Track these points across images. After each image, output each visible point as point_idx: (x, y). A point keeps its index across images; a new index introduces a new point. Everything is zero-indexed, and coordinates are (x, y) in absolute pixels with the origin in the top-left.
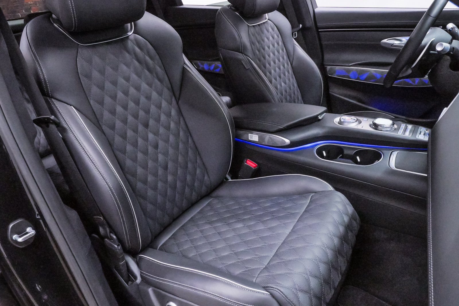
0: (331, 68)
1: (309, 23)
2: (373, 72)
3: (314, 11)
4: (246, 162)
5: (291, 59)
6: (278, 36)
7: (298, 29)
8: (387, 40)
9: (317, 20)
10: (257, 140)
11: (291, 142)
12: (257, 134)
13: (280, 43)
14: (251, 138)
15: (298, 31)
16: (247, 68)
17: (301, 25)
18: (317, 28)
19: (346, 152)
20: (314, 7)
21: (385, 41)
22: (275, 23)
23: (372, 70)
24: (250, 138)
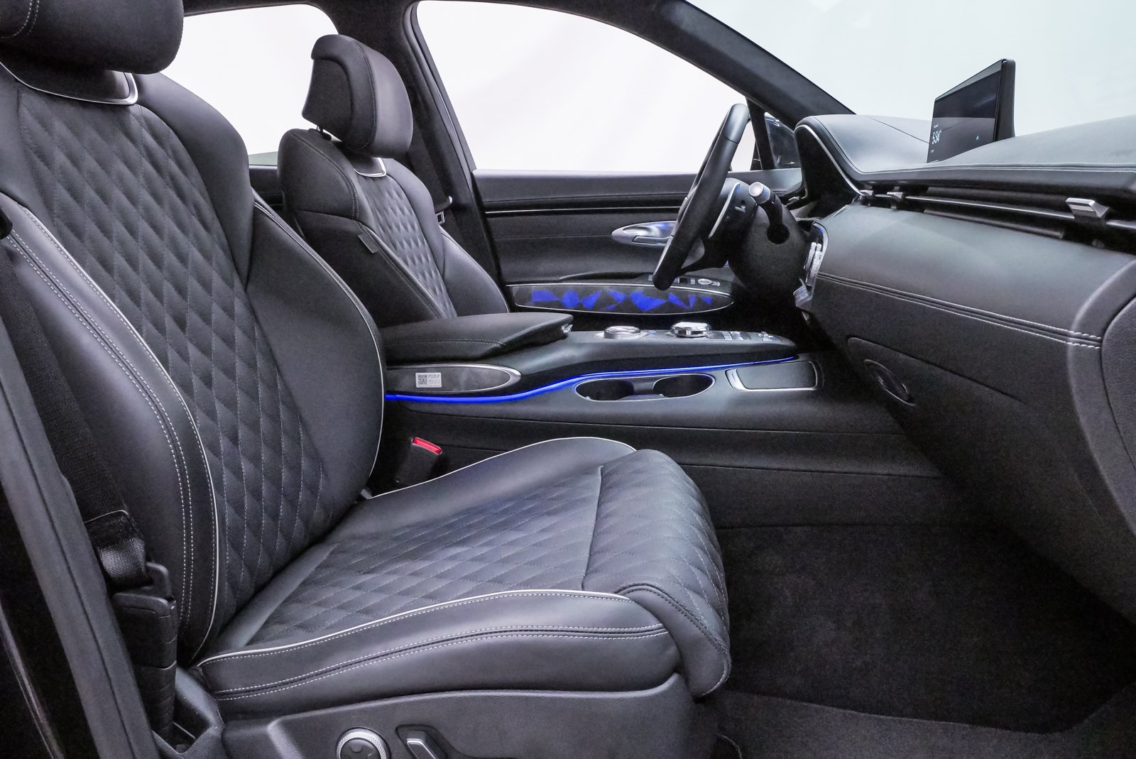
0: (520, 290)
1: (467, 197)
2: (608, 289)
3: (472, 175)
4: (414, 441)
5: (441, 266)
6: (410, 212)
7: (445, 206)
8: (624, 230)
9: (480, 190)
10: (440, 385)
11: (522, 376)
12: (437, 370)
13: (416, 226)
14: (424, 381)
15: (446, 211)
16: (373, 252)
17: (451, 199)
18: (482, 208)
19: (637, 387)
20: (471, 169)
21: (619, 232)
22: (401, 184)
23: (606, 285)
24: (420, 383)
